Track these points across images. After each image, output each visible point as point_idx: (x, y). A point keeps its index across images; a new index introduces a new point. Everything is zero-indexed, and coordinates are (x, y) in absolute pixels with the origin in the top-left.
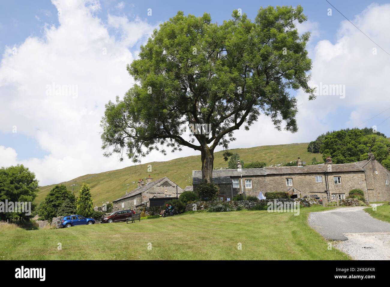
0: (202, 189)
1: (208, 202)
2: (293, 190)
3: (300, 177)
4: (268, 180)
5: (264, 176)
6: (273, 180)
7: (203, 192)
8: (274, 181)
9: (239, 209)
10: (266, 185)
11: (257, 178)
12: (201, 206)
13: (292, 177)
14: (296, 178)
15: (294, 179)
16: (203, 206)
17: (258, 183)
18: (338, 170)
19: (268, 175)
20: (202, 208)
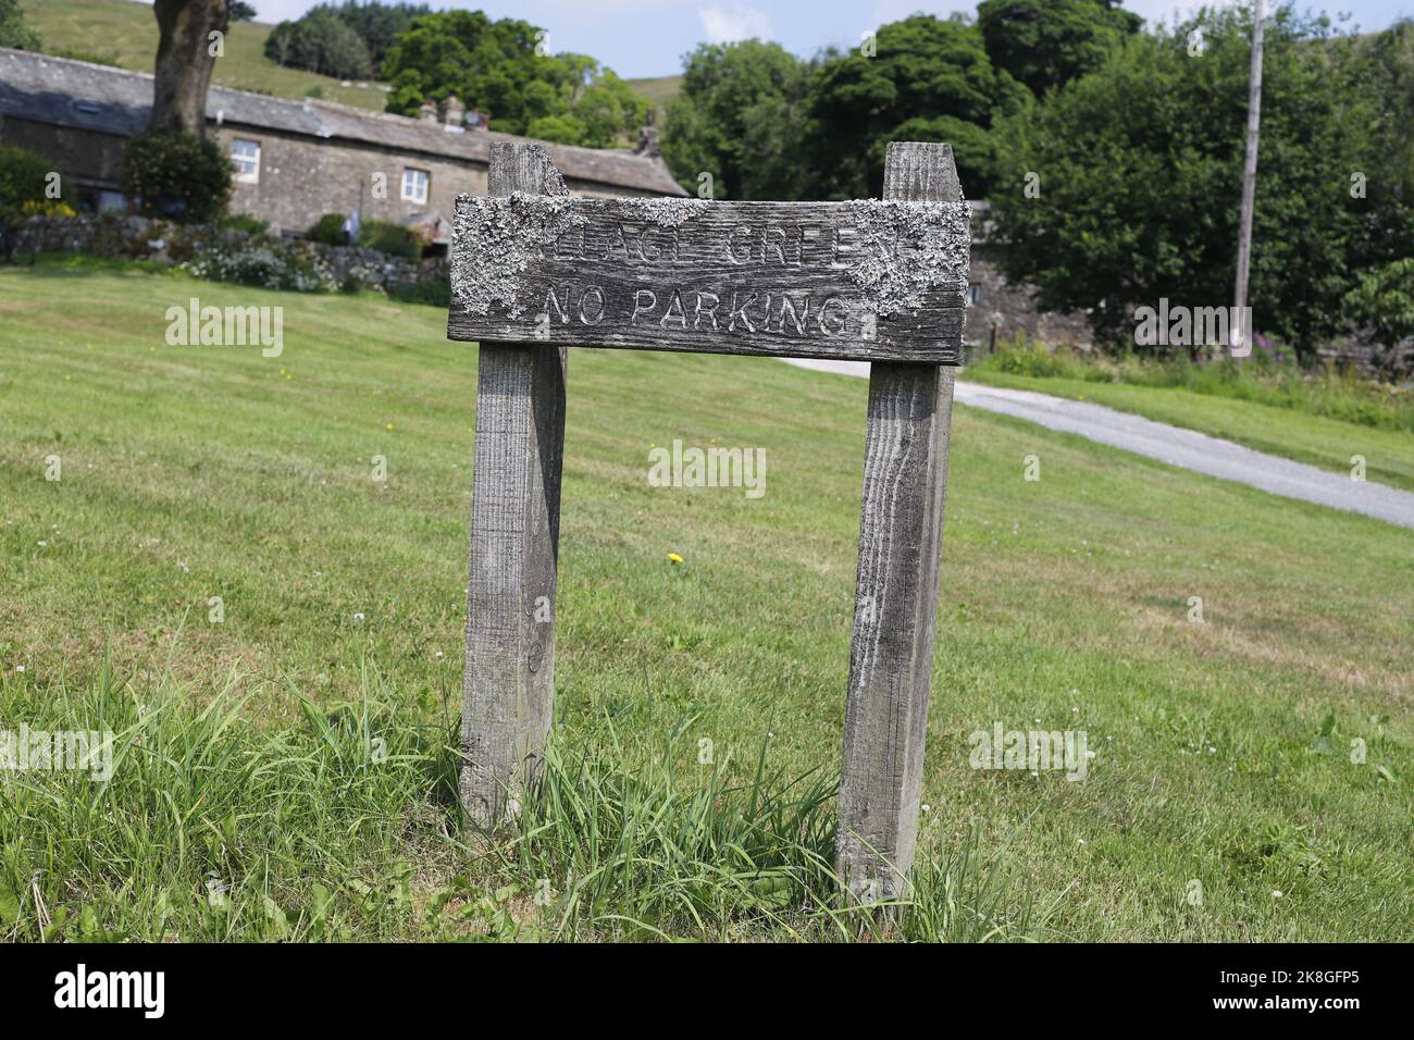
0: (162, 156)
1: (189, 229)
2: (437, 225)
3: (461, 173)
4: (332, 160)
5: (320, 140)
6: (351, 167)
7: (167, 176)
8: (357, 170)
9: (350, 287)
10: (320, 177)
11: (288, 144)
12: (152, 244)
13: (433, 166)
14: (447, 174)
15: (435, 178)
16: (160, 244)
17: (287, 164)
18: (600, 177)
19: (336, 140)
20: (156, 250)
